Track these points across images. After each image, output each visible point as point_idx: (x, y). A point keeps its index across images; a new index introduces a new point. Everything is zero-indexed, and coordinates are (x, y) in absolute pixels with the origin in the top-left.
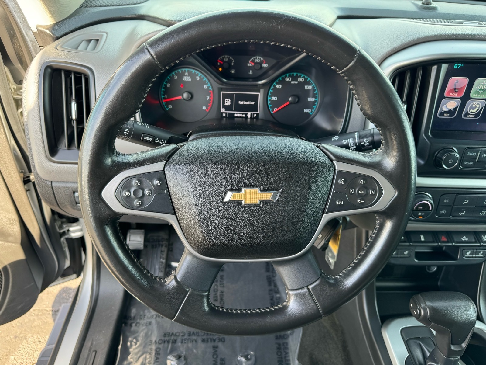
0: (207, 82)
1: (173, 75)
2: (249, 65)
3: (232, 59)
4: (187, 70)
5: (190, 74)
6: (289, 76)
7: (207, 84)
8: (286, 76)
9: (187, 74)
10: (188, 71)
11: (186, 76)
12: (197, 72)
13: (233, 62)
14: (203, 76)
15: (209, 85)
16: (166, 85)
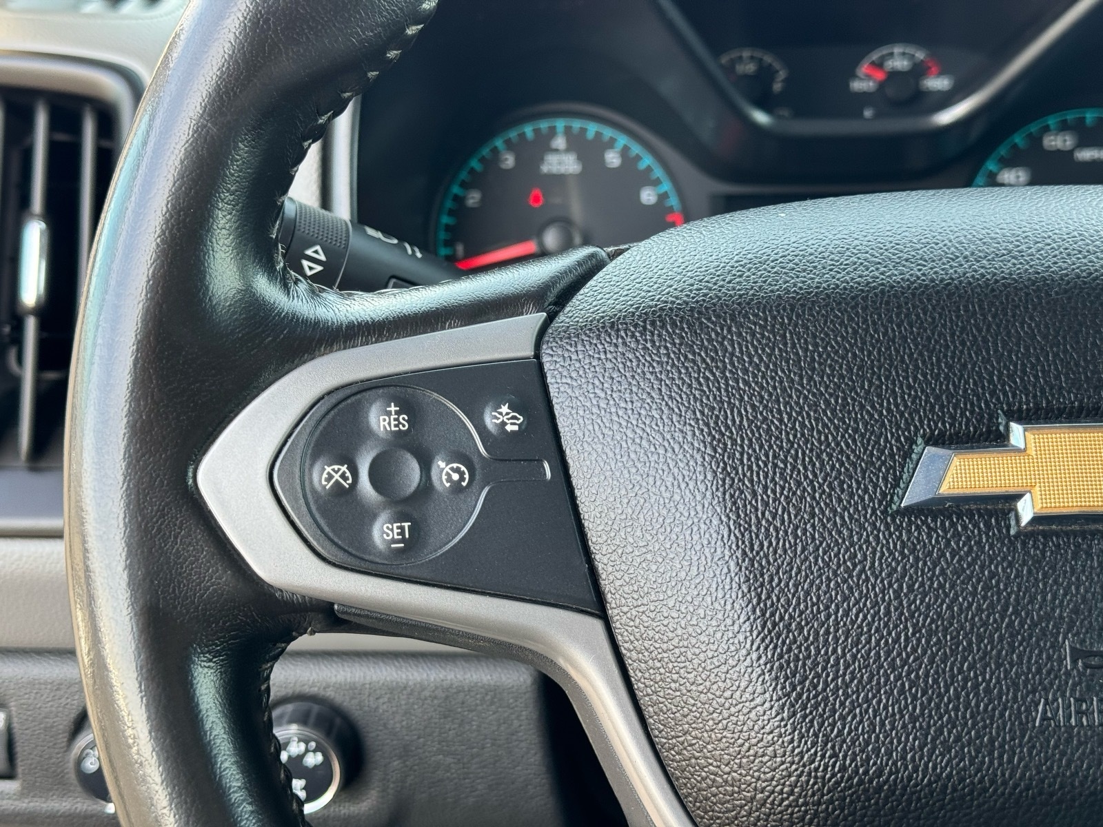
0: (658, 172)
1: (495, 151)
2: (858, 85)
3: (777, 65)
4: (560, 124)
5: (577, 143)
6: (1064, 127)
7: (656, 183)
8: (1046, 129)
9: (560, 142)
10: (568, 131)
11: (556, 151)
12: (608, 132)
13: (782, 75)
14: (636, 149)
15: (666, 186)
16: (459, 200)
